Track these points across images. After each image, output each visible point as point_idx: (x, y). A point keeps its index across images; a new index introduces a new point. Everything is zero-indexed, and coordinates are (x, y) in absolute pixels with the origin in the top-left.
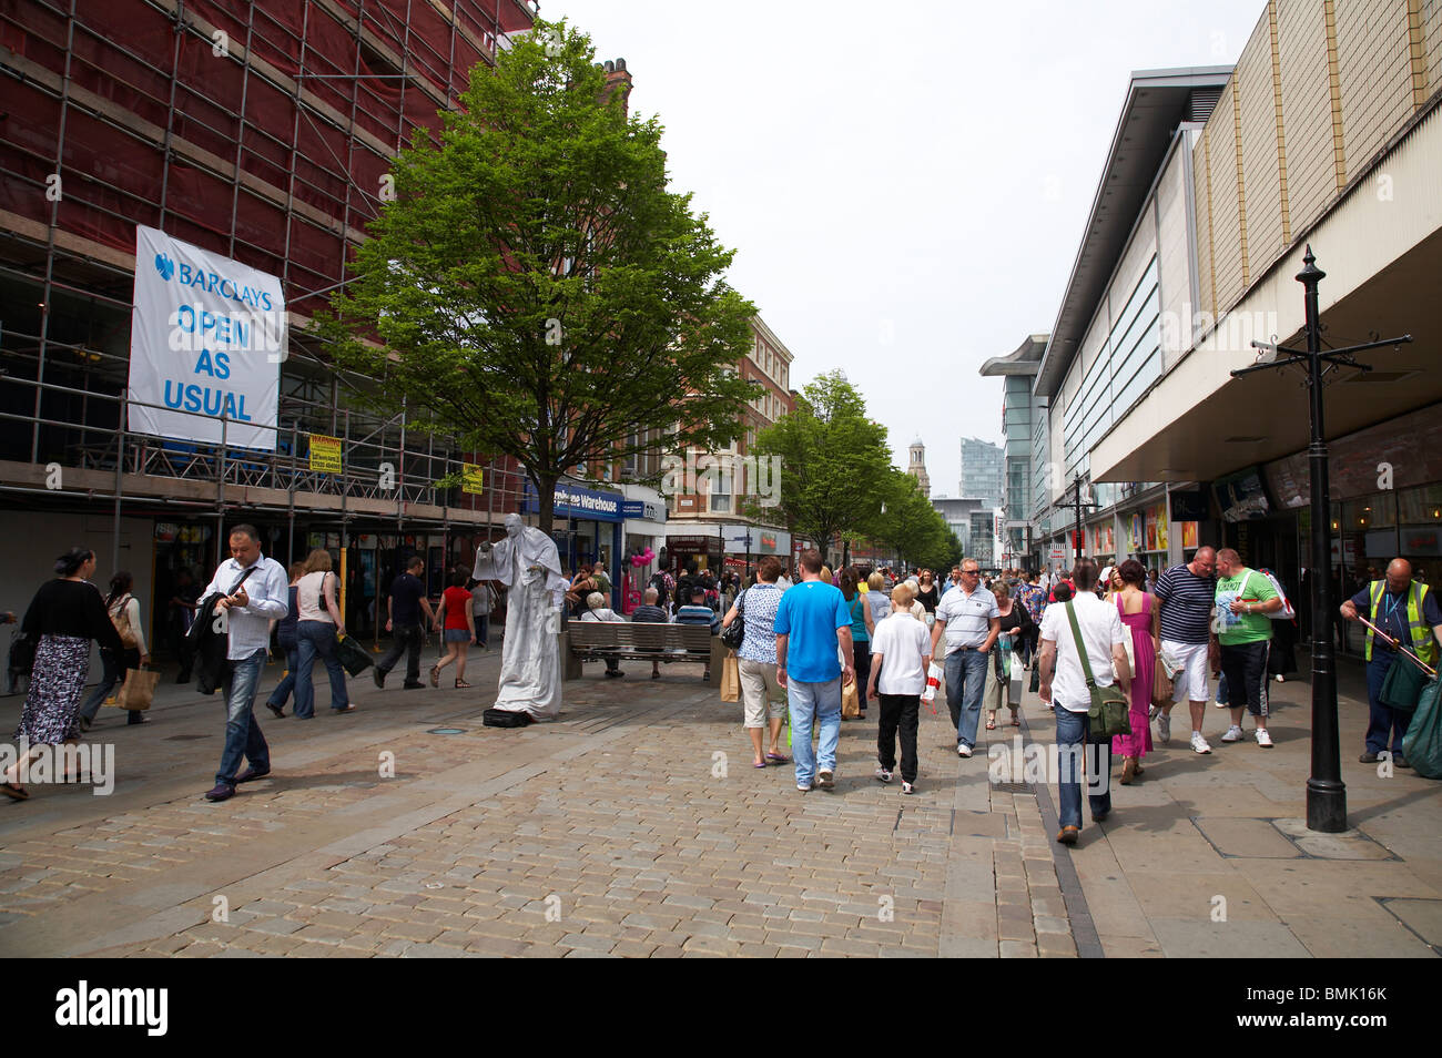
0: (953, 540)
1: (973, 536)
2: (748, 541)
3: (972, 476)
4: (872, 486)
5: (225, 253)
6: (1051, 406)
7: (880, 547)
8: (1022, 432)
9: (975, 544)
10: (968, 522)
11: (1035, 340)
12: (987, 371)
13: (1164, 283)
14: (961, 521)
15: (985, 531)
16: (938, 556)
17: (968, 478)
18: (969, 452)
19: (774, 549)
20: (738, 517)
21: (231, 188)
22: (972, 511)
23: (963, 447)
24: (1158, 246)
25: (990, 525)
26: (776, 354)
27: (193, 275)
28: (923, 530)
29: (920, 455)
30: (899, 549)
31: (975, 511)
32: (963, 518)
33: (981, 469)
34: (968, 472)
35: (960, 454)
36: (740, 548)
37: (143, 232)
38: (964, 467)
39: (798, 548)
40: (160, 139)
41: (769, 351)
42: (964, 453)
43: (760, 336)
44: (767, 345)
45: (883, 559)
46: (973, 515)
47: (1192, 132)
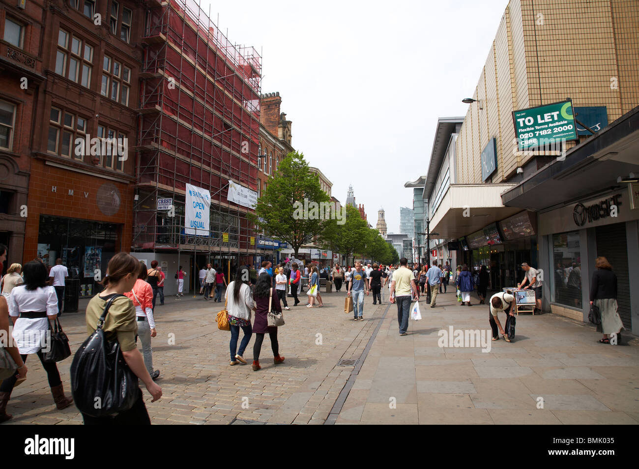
0: (394, 252)
1: (404, 249)
2: (320, 255)
3: (405, 223)
4: (362, 239)
5: (200, 186)
6: (429, 203)
7: (365, 256)
8: (420, 210)
9: (405, 253)
10: (402, 244)
11: (423, 178)
12: (408, 185)
13: (451, 177)
14: (400, 243)
15: (410, 247)
16: (388, 258)
17: (403, 225)
18: (404, 213)
19: (326, 257)
20: (314, 246)
21: (201, 169)
22: (404, 239)
23: (401, 211)
24: (449, 166)
25: (411, 244)
26: (327, 184)
27: (195, 194)
28: (381, 250)
29: (383, 215)
30: (372, 257)
31: (405, 239)
32: (400, 242)
33: (409, 220)
34: (403, 222)
35: (400, 214)
36: (317, 257)
37: (187, 185)
38: (401, 220)
39: (335, 256)
40: (189, 161)
41: (325, 184)
42: (401, 213)
43: (321, 179)
44: (324, 181)
45: (367, 260)
46: (404, 241)
47: (455, 136)
